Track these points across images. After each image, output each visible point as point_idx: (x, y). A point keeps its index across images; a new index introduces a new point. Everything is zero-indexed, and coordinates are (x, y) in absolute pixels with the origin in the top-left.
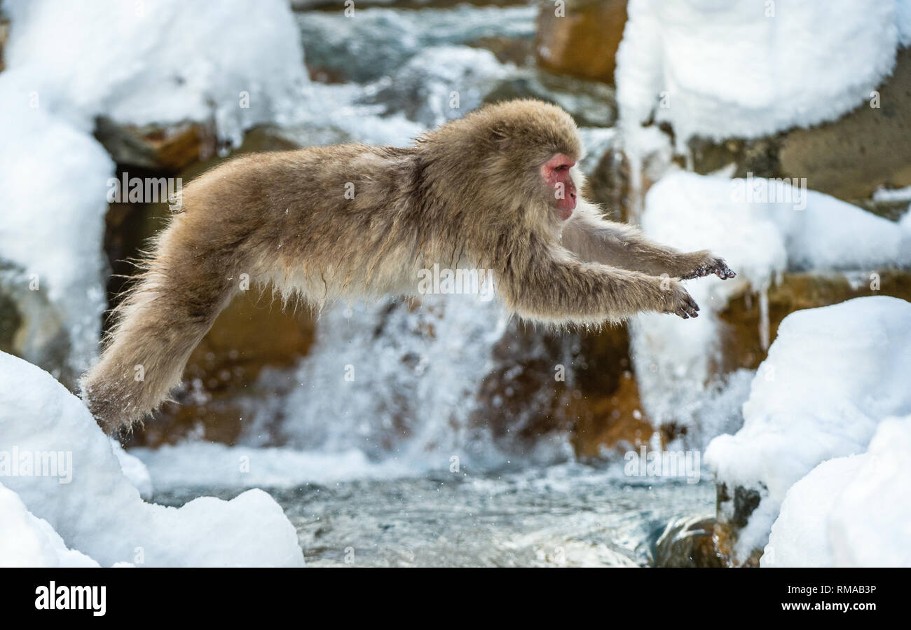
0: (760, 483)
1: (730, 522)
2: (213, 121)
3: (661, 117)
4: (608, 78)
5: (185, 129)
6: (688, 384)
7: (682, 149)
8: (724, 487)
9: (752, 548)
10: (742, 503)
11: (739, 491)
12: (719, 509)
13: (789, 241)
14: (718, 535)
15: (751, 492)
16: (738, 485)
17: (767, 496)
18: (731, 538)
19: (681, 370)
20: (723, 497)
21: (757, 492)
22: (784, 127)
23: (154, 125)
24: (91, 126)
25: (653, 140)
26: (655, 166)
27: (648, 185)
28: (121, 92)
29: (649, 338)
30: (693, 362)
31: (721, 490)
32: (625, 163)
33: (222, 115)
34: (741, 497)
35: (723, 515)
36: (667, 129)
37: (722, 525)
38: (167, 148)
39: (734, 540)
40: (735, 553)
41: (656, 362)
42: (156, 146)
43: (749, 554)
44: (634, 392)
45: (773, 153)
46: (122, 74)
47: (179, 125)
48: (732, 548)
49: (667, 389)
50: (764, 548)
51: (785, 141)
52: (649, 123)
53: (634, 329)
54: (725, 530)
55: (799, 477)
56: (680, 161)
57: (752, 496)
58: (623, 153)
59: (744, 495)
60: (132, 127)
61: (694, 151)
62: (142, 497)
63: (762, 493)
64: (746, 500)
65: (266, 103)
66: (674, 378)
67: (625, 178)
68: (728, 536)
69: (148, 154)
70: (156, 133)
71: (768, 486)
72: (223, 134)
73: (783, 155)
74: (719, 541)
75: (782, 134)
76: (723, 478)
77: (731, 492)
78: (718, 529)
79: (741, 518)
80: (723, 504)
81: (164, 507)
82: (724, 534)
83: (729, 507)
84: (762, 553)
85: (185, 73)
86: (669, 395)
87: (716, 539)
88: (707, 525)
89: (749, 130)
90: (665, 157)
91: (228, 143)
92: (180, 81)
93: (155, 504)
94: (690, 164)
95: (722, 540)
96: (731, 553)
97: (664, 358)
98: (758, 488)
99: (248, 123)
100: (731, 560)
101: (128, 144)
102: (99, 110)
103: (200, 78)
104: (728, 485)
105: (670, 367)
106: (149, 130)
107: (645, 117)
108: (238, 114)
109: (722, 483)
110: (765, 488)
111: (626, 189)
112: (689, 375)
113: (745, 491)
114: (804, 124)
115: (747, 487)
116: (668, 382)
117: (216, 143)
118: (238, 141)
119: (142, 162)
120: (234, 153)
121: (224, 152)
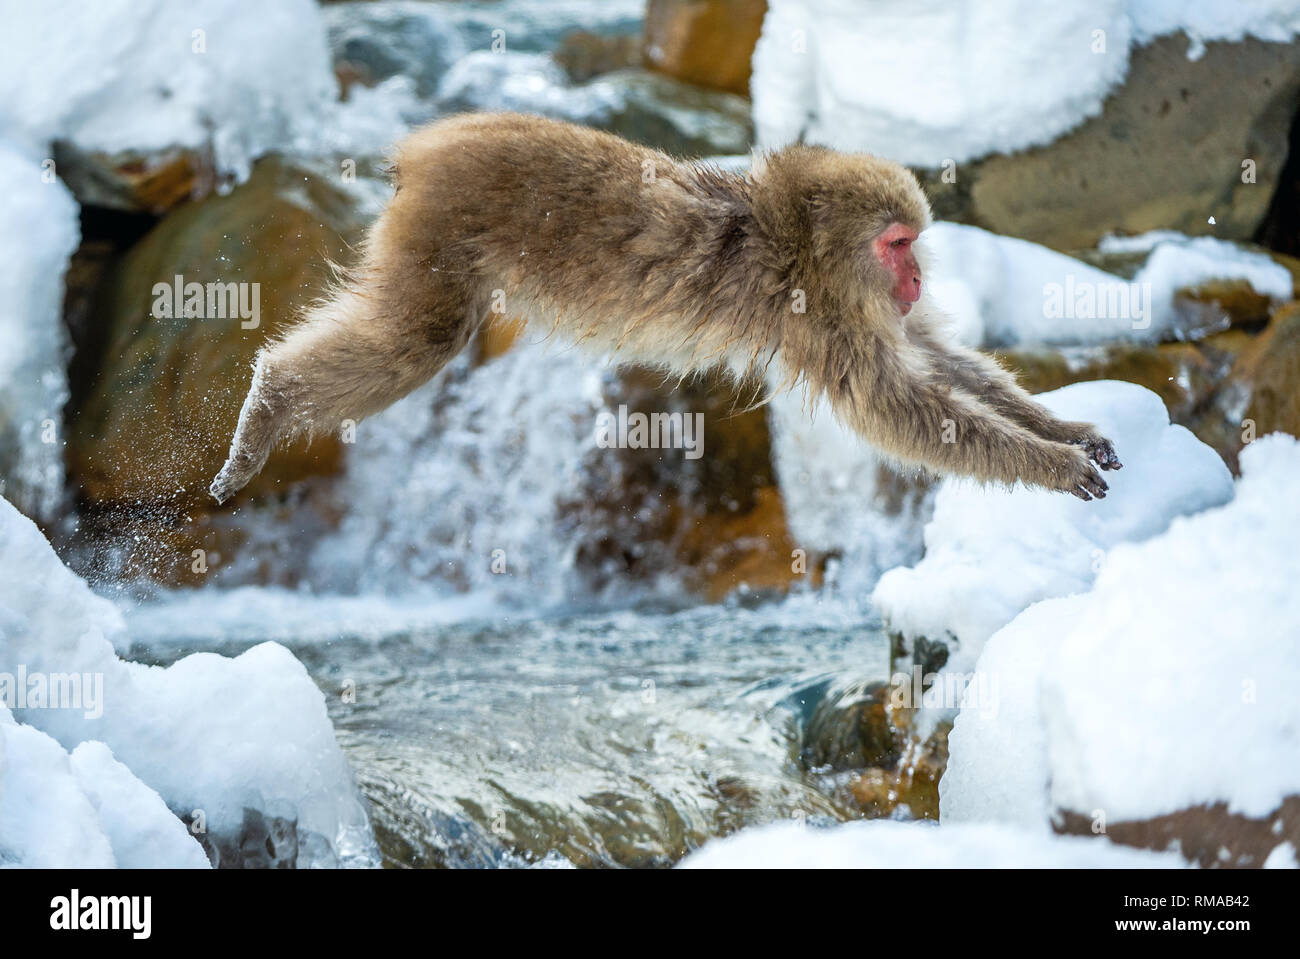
0: (948, 632)
2: (209, 147)
4: (741, 87)
5: (172, 157)
6: (852, 499)
8: (900, 638)
9: (938, 719)
10: (924, 658)
11: (920, 643)
12: (893, 668)
13: (987, 306)
15: (935, 644)
16: (919, 634)
17: (957, 649)
19: (841, 481)
20: (898, 652)
21: (944, 645)
22: (978, 153)
23: (130, 152)
24: (45, 154)
28: (85, 109)
29: (798, 438)
30: (857, 469)
31: (896, 640)
33: (222, 138)
34: (923, 651)
38: (148, 183)
39: (914, 709)
40: (915, 727)
41: (806, 470)
42: (133, 180)
43: (934, 728)
44: (779, 511)
45: (964, 187)
46: (87, 84)
47: (164, 152)
48: (911, 719)
49: (822, 506)
50: (954, 718)
51: (981, 172)
53: (776, 425)
55: (1002, 624)
57: (937, 650)
59: (927, 649)
60: (101, 156)
62: (117, 653)
63: (951, 646)
64: (929, 655)
65: (283, 126)
66: (832, 491)
69: (123, 191)
70: (134, 163)
71: (959, 636)
72: (223, 164)
73: (977, 191)
74: (894, 710)
75: (976, 163)
76: (898, 625)
77: (909, 646)
80: (899, 661)
81: (146, 666)
83: (908, 664)
84: (950, 727)
85: (173, 82)
86: (824, 515)
87: (890, 708)
88: (878, 690)
89: (933, 156)
91: (231, 177)
92: (166, 94)
93: (135, 662)
96: (910, 727)
97: (818, 465)
98: (945, 639)
99: (257, 150)
100: (910, 737)
101: (96, 178)
102: (57, 132)
103: (192, 90)
104: (906, 635)
105: (826, 476)
106: (124, 160)
107: (792, 140)
108: (243, 139)
109: (897, 632)
110: (955, 638)
112: (852, 488)
113: (928, 644)
114: (1006, 148)
115: (931, 638)
116: (823, 497)
117: (215, 176)
118: (243, 175)
119: (115, 202)
120: (238, 190)
121: (225, 189)
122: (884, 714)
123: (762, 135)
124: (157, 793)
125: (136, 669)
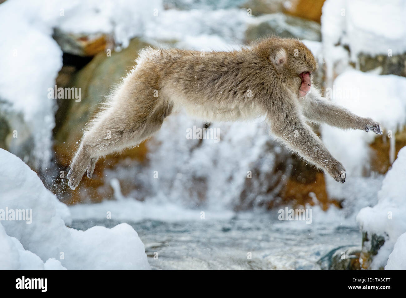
0: (385, 233)
1: (369, 252)
2: (113, 33)
3: (345, 41)
4: (317, 19)
5: (99, 36)
7: (354, 59)
8: (366, 234)
10: (375, 243)
11: (374, 236)
12: (363, 245)
14: (362, 258)
15: (380, 237)
16: (374, 233)
17: (388, 239)
18: (369, 260)
20: (365, 239)
21: (383, 238)
23: (83, 34)
24: (51, 32)
25: (340, 53)
26: (340, 66)
27: (336, 76)
30: (354, 169)
31: (365, 235)
32: (324, 65)
33: (119, 30)
34: (375, 240)
35: (365, 248)
36: (347, 48)
37: (364, 253)
38: (89, 45)
39: (370, 261)
42: (83, 44)
45: (402, 62)
47: (96, 34)
48: (369, 266)
52: (338, 44)
54: (366, 256)
56: (353, 65)
57: (380, 239)
58: (324, 60)
59: (377, 239)
60: (71, 34)
61: (360, 60)
62: (65, 225)
63: (386, 238)
64: (377, 241)
67: (324, 72)
68: (367, 259)
69: (79, 48)
70: (84, 38)
71: (389, 234)
72: (119, 39)
76: (366, 229)
77: (370, 237)
78: (362, 255)
79: (375, 251)
80: (366, 243)
81: (77, 230)
82: (365, 258)
83: (369, 244)
85: (100, 7)
87: (361, 261)
88: (357, 253)
90: (345, 62)
91: (121, 45)
92: (97, 11)
93: (72, 229)
94: (358, 66)
95: (364, 261)
98: (384, 235)
99: (132, 34)
101: (69, 42)
102: (55, 24)
104: (368, 233)
106: (80, 36)
107: (336, 41)
108: (126, 30)
109: (365, 232)
111: (324, 79)
113: (377, 237)
115: (378, 235)
117: (115, 44)
118: (126, 44)
119: (76, 52)
120: (124, 50)
121: (118, 49)
122: (359, 264)
123: (325, 38)
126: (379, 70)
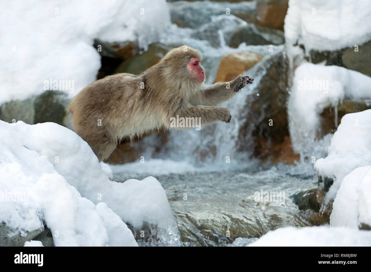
0: (333, 176)
1: (323, 190)
2: (137, 41)
3: (300, 42)
4: (281, 27)
5: (127, 44)
6: (309, 140)
7: (308, 54)
8: (321, 177)
9: (330, 199)
10: (327, 183)
11: (326, 178)
12: (319, 185)
13: (345, 88)
14: (318, 194)
15: (330, 179)
16: (326, 176)
17: (336, 180)
18: (323, 195)
19: (306, 135)
20: (320, 181)
21: (332, 179)
22: (344, 47)
23: (115, 42)
24: (92, 43)
25: (297, 51)
26: (298, 60)
27: (295, 67)
28: (104, 30)
29: (295, 123)
30: (311, 132)
31: (319, 178)
32: (287, 59)
33: (141, 39)
34: (327, 181)
35: (320, 187)
36: (302, 47)
37: (320, 191)
38: (120, 51)
39: (324, 196)
40: (324, 201)
41: (297, 131)
42: (116, 50)
43: (329, 201)
44: (290, 142)
45: (340, 56)
46: (104, 24)
47: (125, 42)
48: (323, 199)
49: (301, 142)
50: (334, 199)
51: (344, 52)
52: (296, 45)
53: (290, 119)
54: (320, 193)
55: (348, 174)
56: (307, 59)
57: (330, 180)
58: (286, 55)
60: (108, 43)
61: (312, 55)
62: (109, 179)
63: (334, 179)
65: (157, 35)
66: (304, 137)
67: (287, 64)
68: (322, 195)
69: (113, 53)
70: (116, 45)
71: (337, 177)
72: (141, 46)
73: (343, 57)
74: (319, 196)
75: (343, 50)
76: (321, 174)
77: (323, 179)
78: (318, 192)
79: (327, 188)
80: (320, 183)
81: (117, 182)
82: (320, 194)
83: (322, 184)
84: (333, 201)
85: (127, 24)
86: (302, 144)
87: (317, 196)
88: (314, 191)
89: (331, 48)
90: (302, 57)
91: (143, 49)
92: (125, 27)
93: (114, 181)
94: (310, 60)
95: (320, 196)
96: (323, 201)
97: (300, 130)
98: (333, 178)
99: (150, 42)
100: (323, 204)
101: (106, 49)
102: (95, 37)
103: (133, 25)
104: (322, 176)
105: (302, 133)
106: (114, 45)
107: (295, 42)
108: (146, 39)
109: (320, 176)
110: (335, 177)
111: (288, 69)
112: (309, 137)
113: (328, 179)
114: (351, 46)
115: (329, 177)
116: (302, 139)
117: (138, 49)
118: (146, 49)
119: (111, 56)
120: (145, 53)
121: (141, 53)
122: (316, 197)
123: (287, 41)
124: (119, 217)
125: (115, 183)
126: (324, 62)
